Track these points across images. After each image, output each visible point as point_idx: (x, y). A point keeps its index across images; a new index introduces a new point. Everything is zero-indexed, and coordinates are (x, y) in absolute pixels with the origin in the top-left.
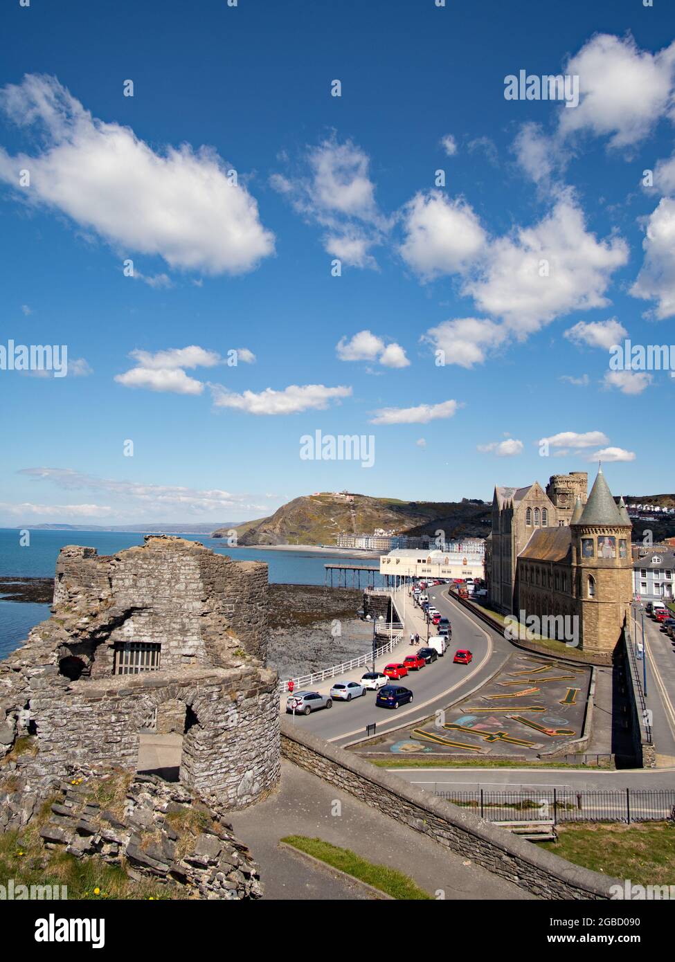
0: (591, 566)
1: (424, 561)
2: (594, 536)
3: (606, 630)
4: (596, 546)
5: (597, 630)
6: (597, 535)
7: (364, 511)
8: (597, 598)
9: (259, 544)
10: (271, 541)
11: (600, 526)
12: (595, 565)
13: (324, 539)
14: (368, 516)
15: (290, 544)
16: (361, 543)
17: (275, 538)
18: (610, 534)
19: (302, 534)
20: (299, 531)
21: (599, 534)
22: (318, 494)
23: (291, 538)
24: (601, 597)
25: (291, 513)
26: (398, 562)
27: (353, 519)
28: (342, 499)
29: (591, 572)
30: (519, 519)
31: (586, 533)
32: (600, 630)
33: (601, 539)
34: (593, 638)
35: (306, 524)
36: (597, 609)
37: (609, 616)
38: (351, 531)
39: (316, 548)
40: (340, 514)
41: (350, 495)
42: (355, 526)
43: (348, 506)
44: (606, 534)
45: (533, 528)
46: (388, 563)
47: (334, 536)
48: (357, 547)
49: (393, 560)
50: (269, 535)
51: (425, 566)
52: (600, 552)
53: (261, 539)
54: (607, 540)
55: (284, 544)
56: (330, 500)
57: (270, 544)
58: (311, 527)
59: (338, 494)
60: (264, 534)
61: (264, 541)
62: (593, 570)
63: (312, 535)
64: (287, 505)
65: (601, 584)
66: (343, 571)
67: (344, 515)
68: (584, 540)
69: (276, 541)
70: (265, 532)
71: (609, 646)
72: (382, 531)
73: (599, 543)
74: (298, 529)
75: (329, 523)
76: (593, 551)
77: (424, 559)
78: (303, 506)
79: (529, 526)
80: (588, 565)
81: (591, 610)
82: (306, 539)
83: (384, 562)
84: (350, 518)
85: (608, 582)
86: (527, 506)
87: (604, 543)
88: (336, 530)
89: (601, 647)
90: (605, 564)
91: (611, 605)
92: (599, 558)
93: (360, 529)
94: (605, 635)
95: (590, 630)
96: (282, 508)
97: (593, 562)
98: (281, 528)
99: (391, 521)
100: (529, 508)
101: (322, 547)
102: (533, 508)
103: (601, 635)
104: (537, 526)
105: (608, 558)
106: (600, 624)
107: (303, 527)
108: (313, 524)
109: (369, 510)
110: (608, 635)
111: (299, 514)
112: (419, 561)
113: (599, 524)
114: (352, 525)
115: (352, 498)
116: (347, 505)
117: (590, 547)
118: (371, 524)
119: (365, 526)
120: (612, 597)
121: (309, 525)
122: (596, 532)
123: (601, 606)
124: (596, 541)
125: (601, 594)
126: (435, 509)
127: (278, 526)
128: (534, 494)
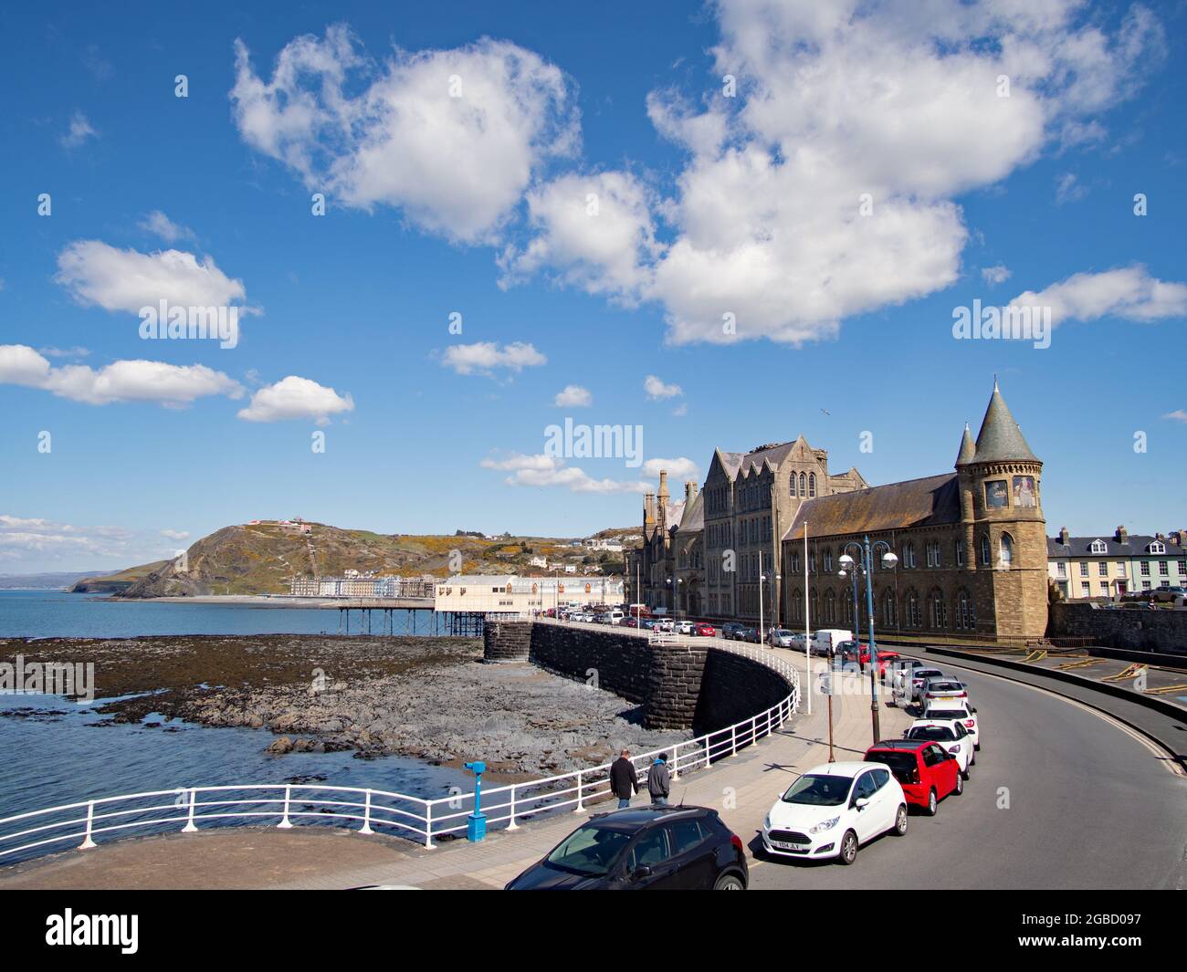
0: (1004, 519)
1: (502, 590)
2: (1007, 476)
3: (1032, 609)
4: (1010, 490)
5: (1021, 609)
6: (1012, 475)
7: (328, 546)
8: (1018, 563)
9: (166, 596)
10: (186, 590)
11: (1016, 462)
12: (1011, 516)
13: (270, 585)
14: (334, 553)
15: (215, 594)
16: (329, 588)
17: (192, 586)
18: (1028, 474)
19: (235, 579)
20: (231, 575)
21: (1015, 473)
22: (258, 522)
23: (217, 585)
24: (1024, 562)
25: (218, 549)
26: (463, 592)
27: (311, 557)
28: (294, 529)
29: (1007, 528)
30: (781, 487)
31: (995, 473)
32: (1025, 610)
33: (1017, 480)
34: (1013, 622)
35: (242, 566)
36: (1019, 581)
37: (1035, 588)
38: (310, 573)
39: (259, 599)
40: (292, 549)
41: (305, 524)
42: (315, 566)
43: (302, 540)
44: (1024, 473)
45: (799, 501)
46: (448, 594)
47: (286, 580)
48: (323, 594)
49: (456, 590)
50: (182, 582)
51: (503, 596)
52: (1016, 499)
53: (169, 587)
54: (1024, 481)
55: (207, 594)
56: (276, 530)
57: (184, 595)
58: (249, 568)
59: (287, 522)
60: (173, 580)
61: (173, 591)
62: (1009, 525)
63: (251, 581)
64: (207, 539)
65: (1022, 543)
66: (367, 611)
67: (298, 551)
68: (988, 484)
69: (193, 589)
70: (176, 576)
71: (1038, 632)
72: (355, 572)
73: (1014, 486)
74: (227, 572)
75: (276, 562)
76: (1006, 498)
77: (502, 586)
78: (236, 539)
79: (794, 498)
80: (999, 518)
81: (1009, 581)
82: (242, 586)
83: (441, 594)
84: (308, 556)
85: (1029, 540)
86: (791, 469)
87: (1021, 485)
88: (287, 572)
89: (1027, 633)
90: (1025, 515)
91: (1035, 573)
92: (1016, 507)
93: (324, 571)
94: (1031, 616)
95: (1007, 611)
96: (200, 542)
97: (1008, 513)
98: (202, 571)
99: (366, 560)
100: (793, 472)
101: (269, 597)
102: (798, 472)
103: (1026, 616)
104: (803, 498)
105: (1027, 507)
106: (1025, 601)
107: (236, 569)
108: (251, 564)
109: (335, 544)
110: (1035, 615)
111: (230, 550)
112: (495, 590)
113: (1013, 458)
114: (311, 565)
115: (309, 528)
116: (302, 537)
117: (1003, 493)
118: (338, 564)
119: (330, 567)
120: (1036, 561)
121: (245, 565)
122: (1011, 470)
123: (1024, 575)
124: (1010, 483)
125: (1023, 558)
126: (423, 543)
127: (197, 568)
128: (800, 452)
